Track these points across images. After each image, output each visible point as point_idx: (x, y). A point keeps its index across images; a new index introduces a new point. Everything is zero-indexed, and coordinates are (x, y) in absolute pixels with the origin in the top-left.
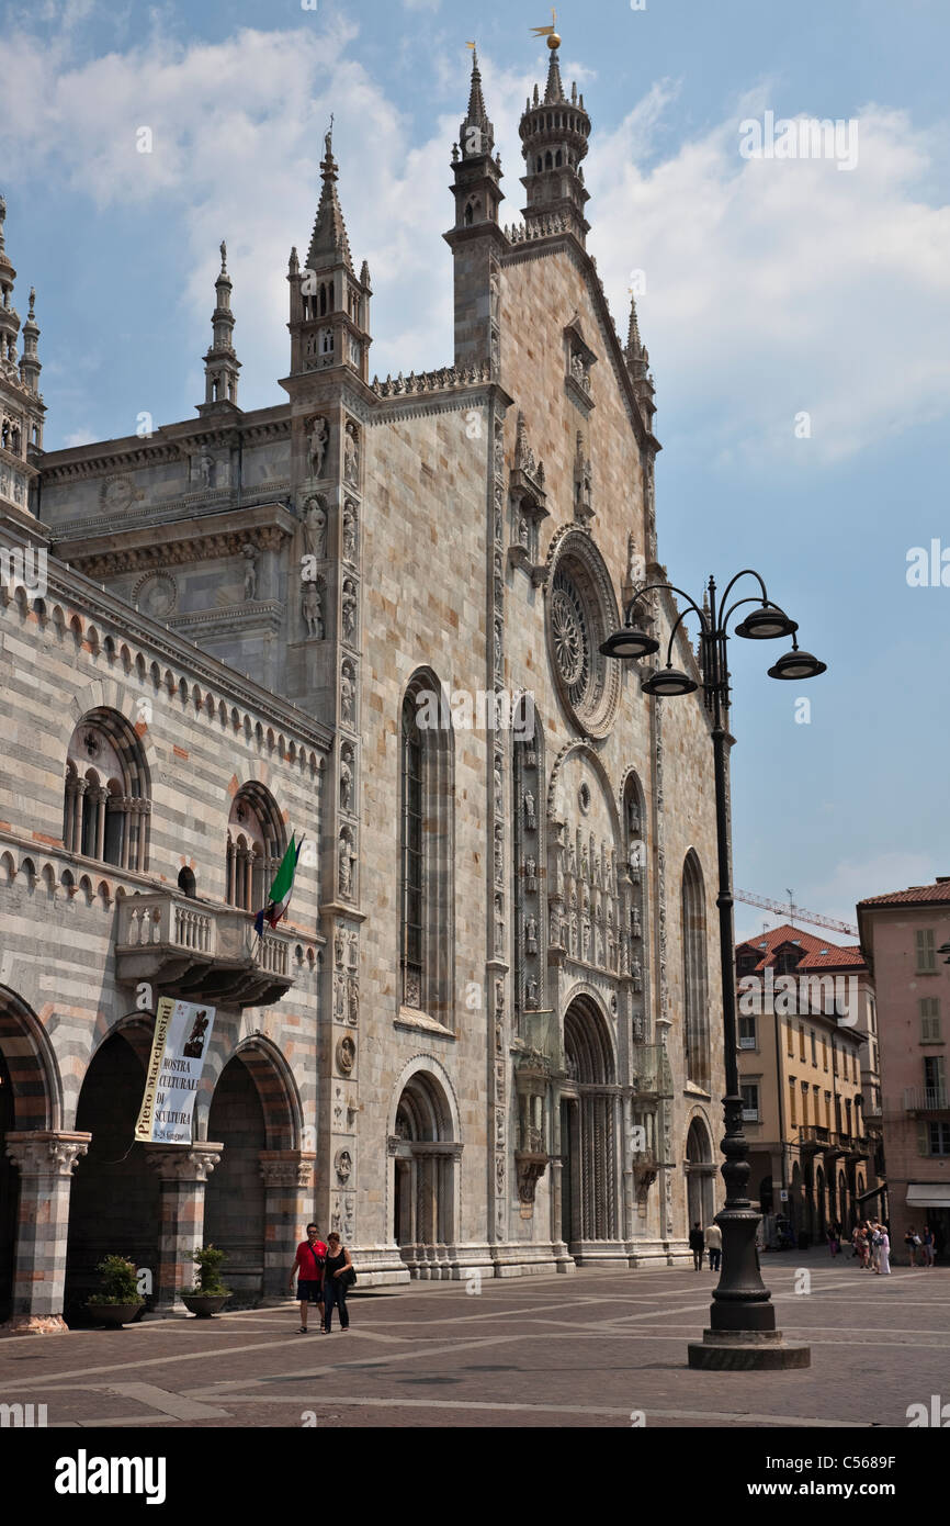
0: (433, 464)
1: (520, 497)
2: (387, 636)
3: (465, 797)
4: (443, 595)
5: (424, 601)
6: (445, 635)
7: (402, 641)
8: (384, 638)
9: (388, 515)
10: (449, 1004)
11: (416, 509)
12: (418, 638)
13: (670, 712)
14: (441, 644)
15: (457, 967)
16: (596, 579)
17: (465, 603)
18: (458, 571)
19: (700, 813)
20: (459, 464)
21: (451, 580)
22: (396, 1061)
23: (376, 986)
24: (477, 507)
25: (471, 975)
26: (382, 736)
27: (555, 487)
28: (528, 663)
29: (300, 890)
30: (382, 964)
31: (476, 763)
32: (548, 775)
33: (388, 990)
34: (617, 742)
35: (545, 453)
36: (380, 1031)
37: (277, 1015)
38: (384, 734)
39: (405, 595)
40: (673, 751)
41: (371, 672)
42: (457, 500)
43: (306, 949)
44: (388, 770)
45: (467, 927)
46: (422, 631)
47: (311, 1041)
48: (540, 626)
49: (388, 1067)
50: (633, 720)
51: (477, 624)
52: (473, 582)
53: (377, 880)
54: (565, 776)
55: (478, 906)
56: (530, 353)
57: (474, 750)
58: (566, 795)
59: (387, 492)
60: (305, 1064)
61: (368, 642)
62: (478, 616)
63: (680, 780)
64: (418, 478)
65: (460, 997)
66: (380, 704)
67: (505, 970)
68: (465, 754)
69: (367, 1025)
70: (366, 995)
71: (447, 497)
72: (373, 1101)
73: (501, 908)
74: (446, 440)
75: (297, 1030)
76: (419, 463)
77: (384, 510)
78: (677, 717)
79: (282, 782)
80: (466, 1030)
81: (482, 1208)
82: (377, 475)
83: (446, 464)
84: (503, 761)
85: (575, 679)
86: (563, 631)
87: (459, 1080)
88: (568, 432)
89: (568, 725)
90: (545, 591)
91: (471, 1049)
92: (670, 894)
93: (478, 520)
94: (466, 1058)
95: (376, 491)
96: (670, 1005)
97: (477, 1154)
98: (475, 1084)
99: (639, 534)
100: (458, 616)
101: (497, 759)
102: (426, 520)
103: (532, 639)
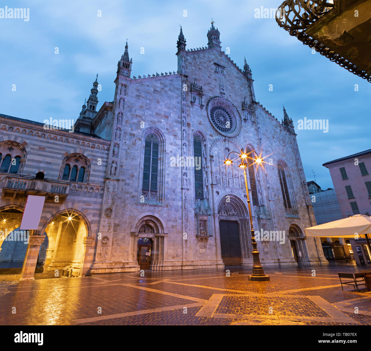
0: (159, 89)
2: (138, 122)
3: (171, 152)
4: (163, 113)
5: (154, 114)
6: (163, 120)
7: (144, 122)
8: (136, 122)
10: (163, 199)
11: (151, 98)
12: (151, 121)
14: (161, 122)
15: (166, 190)
17: (171, 114)
18: (169, 108)
19: (285, 151)
20: (169, 89)
21: (166, 110)
22: (135, 213)
23: (128, 196)
24: (176, 96)
25: (174, 192)
26: (134, 141)
27: (211, 90)
28: (200, 124)
29: (96, 175)
30: (131, 190)
31: (176, 145)
32: (209, 146)
33: (133, 196)
34: (242, 138)
35: (206, 85)
36: (129, 206)
37: (80, 204)
38: (135, 141)
39: (146, 114)
40: (268, 138)
41: (130, 129)
42: (168, 95)
43: (95, 188)
44: (136, 148)
45: (172, 180)
46: (153, 120)
47: (97, 209)
48: (205, 116)
49: (132, 215)
50: (249, 133)
51: (177, 117)
52: (175, 110)
53: (130, 171)
54: (218, 146)
55: (177, 176)
56: (200, 69)
57: (175, 142)
58: (219, 150)
59: (139, 95)
60: (93, 215)
61: (130, 123)
62: (177, 116)
63: (274, 144)
64: (152, 93)
65: (168, 197)
66: (134, 135)
67: (188, 190)
68: (171, 143)
69: (123, 205)
70: (122, 198)
71: (164, 95)
72: (124, 223)
73: (186, 176)
74: (164, 85)
75: (90, 207)
76: (152, 90)
77: (138, 99)
78: (270, 131)
79: (89, 153)
80: (171, 205)
81: (179, 250)
82: (135, 93)
83: (164, 89)
84: (187, 144)
85: (226, 127)
86: (221, 117)
87: (167, 217)
88: (216, 81)
89: (219, 135)
90: (206, 109)
91: (173, 209)
92: (272, 170)
93: (177, 98)
94: (171, 212)
95: (135, 96)
96: (275, 196)
97: (176, 236)
98: (176, 218)
99: (249, 97)
100: (168, 116)
101: (184, 143)
102: (155, 99)
103: (201, 119)
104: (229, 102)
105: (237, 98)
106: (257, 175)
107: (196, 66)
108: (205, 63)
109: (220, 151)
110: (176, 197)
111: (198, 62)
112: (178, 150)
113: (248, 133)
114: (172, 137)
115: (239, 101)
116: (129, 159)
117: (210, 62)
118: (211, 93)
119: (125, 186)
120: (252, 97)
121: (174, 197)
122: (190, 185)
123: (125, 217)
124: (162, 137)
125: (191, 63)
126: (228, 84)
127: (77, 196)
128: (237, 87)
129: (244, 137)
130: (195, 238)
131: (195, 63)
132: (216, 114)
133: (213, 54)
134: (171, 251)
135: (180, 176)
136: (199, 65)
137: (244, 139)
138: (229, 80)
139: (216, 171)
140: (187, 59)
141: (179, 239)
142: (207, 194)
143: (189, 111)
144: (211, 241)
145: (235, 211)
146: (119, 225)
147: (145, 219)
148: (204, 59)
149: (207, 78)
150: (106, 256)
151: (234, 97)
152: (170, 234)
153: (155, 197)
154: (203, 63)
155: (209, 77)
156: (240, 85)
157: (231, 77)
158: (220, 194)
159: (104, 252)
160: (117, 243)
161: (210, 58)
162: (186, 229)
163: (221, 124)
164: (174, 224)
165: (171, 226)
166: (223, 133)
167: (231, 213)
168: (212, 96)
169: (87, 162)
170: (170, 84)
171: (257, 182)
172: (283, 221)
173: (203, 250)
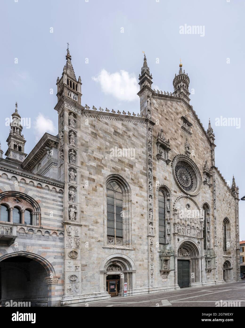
0: (120, 132)
1: (159, 145)
2: (97, 165)
3: (137, 202)
4: (127, 161)
5: (117, 160)
7: (105, 168)
9: (96, 139)
10: (131, 244)
11: (111, 140)
12: (113, 168)
14: (125, 171)
15: (132, 236)
16: (193, 167)
17: (136, 163)
20: (133, 134)
22: (104, 255)
23: (93, 240)
24: (142, 144)
25: (140, 238)
26: (95, 187)
27: (177, 147)
28: (165, 179)
29: (50, 219)
30: (96, 235)
31: (142, 196)
32: (173, 201)
33: (99, 241)
34: (200, 197)
35: (173, 140)
36: (96, 249)
37: (35, 247)
38: (96, 187)
39: (106, 158)
40: (220, 200)
41: (88, 172)
42: (132, 142)
43: (51, 232)
44: (98, 195)
45: (138, 228)
46: (116, 167)
47: (58, 252)
48: (170, 173)
49: (100, 256)
51: (142, 169)
52: (140, 160)
53: (93, 218)
54: (181, 202)
55: (143, 225)
56: (166, 119)
57: (141, 194)
58: (181, 205)
59: (95, 134)
60: (54, 258)
61: (87, 166)
62: (143, 167)
63: (223, 205)
64: (112, 134)
65: (135, 242)
66: (94, 180)
67: (154, 237)
68: (137, 194)
71: (127, 140)
72: (92, 264)
73: (152, 225)
74: (126, 128)
75: (48, 250)
76: (113, 130)
77: (94, 137)
78: (222, 195)
79: (36, 193)
80: (138, 248)
81: (145, 281)
82: (90, 129)
83: (127, 133)
84: (153, 196)
85: (188, 186)
86: (183, 177)
87: (135, 258)
88: (183, 138)
89: (182, 192)
90: (172, 166)
91: (140, 252)
92: (219, 224)
93: (143, 147)
94: (138, 254)
95: (90, 132)
96: (219, 243)
97: (143, 272)
98: (142, 258)
99: (209, 161)
100: (133, 166)
101: (150, 196)
102: (117, 143)
103: (167, 175)
104: (193, 163)
105: (200, 161)
106: (208, 228)
107: (163, 115)
108: (172, 114)
109: (182, 207)
110: (142, 243)
111: (165, 111)
112: (143, 201)
113: (206, 194)
114: (138, 188)
115: (201, 163)
116: (91, 205)
117: (177, 114)
118: (177, 150)
119: (88, 231)
120: (212, 162)
121: (140, 242)
122: (155, 233)
123: (92, 259)
124: (127, 187)
125: (157, 110)
126: (193, 144)
127: (28, 239)
128: (201, 149)
129: (203, 197)
130: (159, 272)
131: (161, 111)
132: (179, 173)
133: (181, 106)
134: (139, 282)
135: (146, 225)
136: (166, 114)
137: (202, 198)
138: (194, 141)
139: (178, 223)
140: (153, 102)
141: (146, 273)
142: (169, 241)
143: (155, 164)
144: (172, 273)
145: (188, 253)
146: (86, 265)
147: (112, 260)
148: (171, 109)
149: (174, 133)
150: (76, 290)
151: (198, 159)
152: (138, 270)
153: (122, 243)
154: (170, 114)
155: (175, 132)
156: (204, 148)
157: (196, 137)
158: (180, 241)
159: (74, 287)
160: (86, 280)
161: (178, 110)
162: (152, 266)
163: (183, 183)
164: (141, 263)
165: (138, 265)
166: (186, 191)
167: (185, 255)
168: (178, 153)
169: (34, 204)
170: (134, 128)
171: (207, 233)
172: (221, 259)
173: (166, 280)
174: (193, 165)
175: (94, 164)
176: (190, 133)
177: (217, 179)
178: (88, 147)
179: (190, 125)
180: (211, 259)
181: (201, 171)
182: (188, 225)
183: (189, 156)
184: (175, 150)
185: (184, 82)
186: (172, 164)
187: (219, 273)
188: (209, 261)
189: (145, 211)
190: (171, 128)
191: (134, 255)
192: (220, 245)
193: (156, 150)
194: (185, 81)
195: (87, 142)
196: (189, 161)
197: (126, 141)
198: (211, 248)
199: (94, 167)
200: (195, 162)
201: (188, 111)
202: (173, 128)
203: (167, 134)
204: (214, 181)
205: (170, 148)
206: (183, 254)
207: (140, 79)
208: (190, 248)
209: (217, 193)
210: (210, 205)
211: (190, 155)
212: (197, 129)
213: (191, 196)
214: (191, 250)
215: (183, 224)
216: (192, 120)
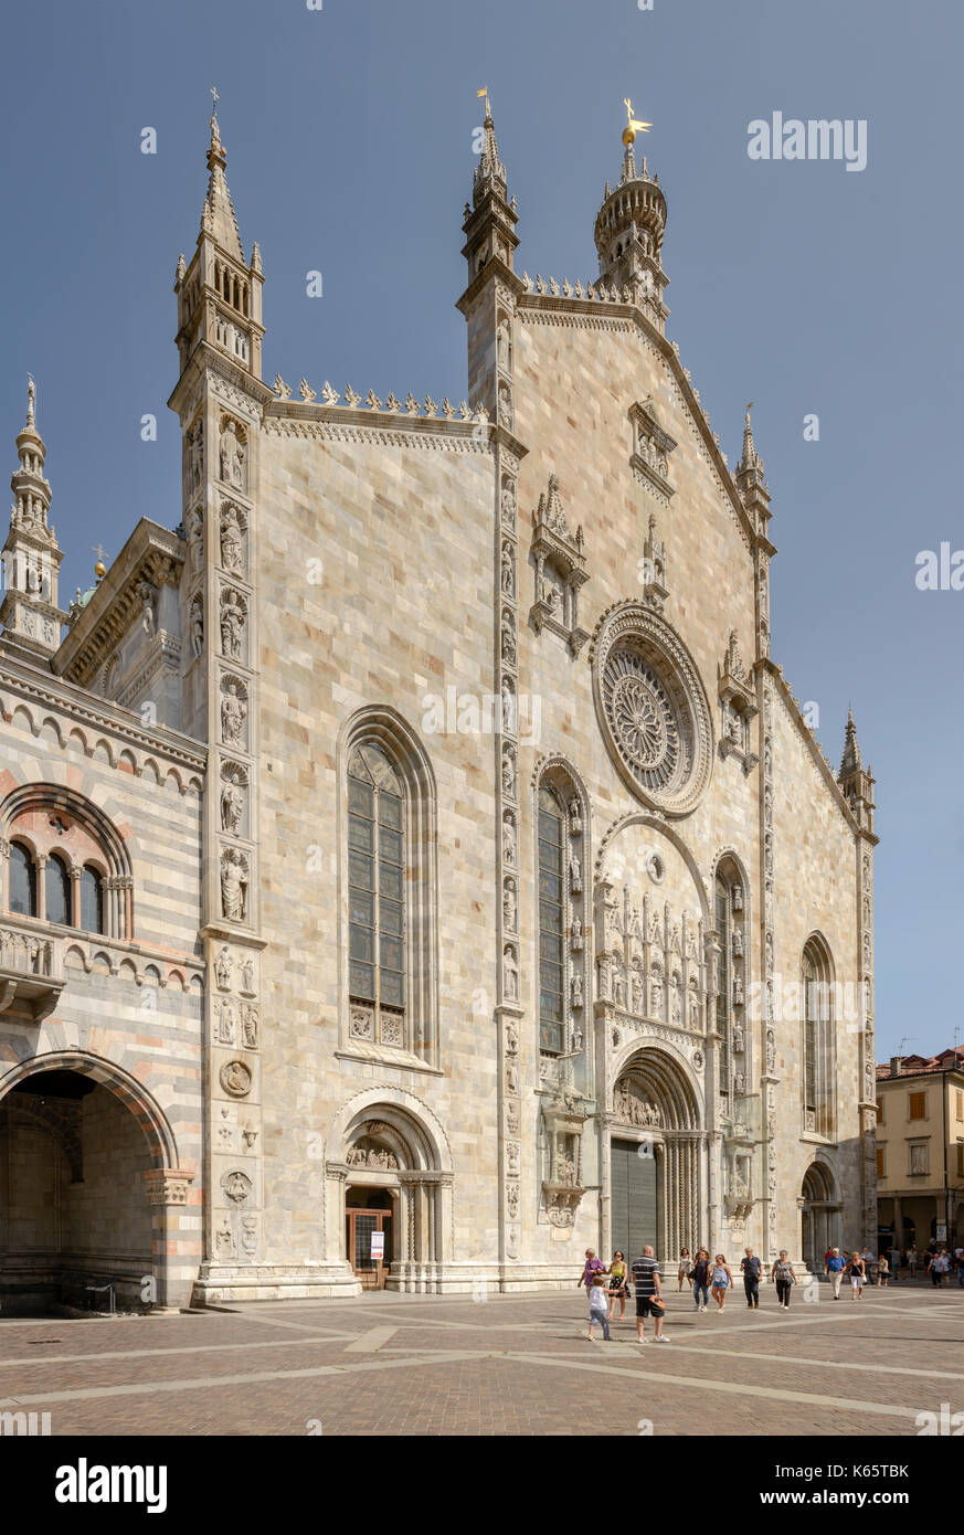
0: (397, 499)
1: (544, 556)
2: (315, 665)
3: (458, 844)
4: (420, 641)
5: (384, 637)
6: (420, 680)
7: (344, 677)
8: (311, 667)
9: (314, 537)
10: (433, 1042)
11: (366, 541)
12: (372, 675)
13: (789, 806)
14: (413, 688)
15: (441, 1007)
16: (677, 664)
17: (455, 652)
18: (444, 619)
19: (831, 901)
20: (443, 507)
21: (433, 626)
22: (337, 1090)
23: (303, 1017)
24: (476, 558)
26: (307, 768)
27: (612, 563)
28: (565, 729)
29: (159, 910)
30: (312, 996)
31: (476, 815)
32: (596, 840)
33: (323, 1022)
34: (707, 822)
35: (598, 527)
36: (310, 1060)
37: (115, 1033)
38: (312, 765)
39: (347, 628)
40: (790, 840)
41: (283, 698)
42: (441, 544)
43: (166, 969)
44: (319, 803)
45: (463, 972)
46: (380, 670)
47: (186, 1063)
49: (325, 1095)
50: (732, 805)
51: (477, 678)
52: (470, 634)
53: (301, 912)
54: (626, 845)
55: (481, 954)
56: (570, 421)
57: (472, 801)
58: (628, 862)
59: (310, 513)
60: (175, 1086)
61: (281, 667)
62: (478, 669)
63: (803, 869)
64: (368, 508)
65: (451, 1037)
66: (304, 735)
67: (520, 1015)
68: (457, 803)
69: (287, 1054)
70: (282, 1024)
71: (422, 538)
72: (299, 1127)
73: (514, 956)
74: (419, 477)
75: (157, 1051)
76: (370, 492)
77: (305, 532)
78: (799, 812)
79: (114, 793)
80: (461, 1067)
81: (488, 1231)
82: (292, 491)
83: (420, 503)
84: (518, 815)
85: (654, 764)
86: (636, 716)
87: (449, 1115)
88: (635, 514)
89: (630, 797)
90: (591, 661)
91: (469, 1087)
92: (785, 969)
93: (478, 571)
94: (460, 1095)
95: (290, 508)
96: (783, 1066)
97: (480, 1183)
98: (477, 1118)
99: (746, 633)
100: (442, 664)
101: (508, 813)
102: (385, 555)
103: (570, 706)
104: (676, 642)
105: (706, 631)
106: (735, 984)
107: (557, 401)
108: (593, 392)
109: (632, 871)
110: (477, 1041)
111: (567, 378)
112: (482, 838)
113: (729, 806)
114: (461, 774)
115: (711, 645)
116: (294, 850)
117: (615, 390)
118: (613, 580)
119: (286, 974)
120: (758, 639)
121: (470, 1038)
122: (527, 997)
123: (300, 1101)
124: (419, 767)
125: (535, 377)
126: (677, 546)
127: (93, 996)
128: (711, 572)
129: (716, 822)
130: (540, 1192)
131: (551, 383)
132: (619, 696)
134: (464, 1234)
135: (490, 954)
136: (568, 398)
137: (713, 830)
138: (684, 528)
139: (616, 953)
140: (519, 342)
141: (490, 1192)
142: (578, 1041)
143: (527, 652)
144: (588, 1204)
145: (653, 1108)
146: (279, 1132)
147: (369, 1117)
148: (590, 368)
149: (601, 491)
150: (248, 1243)
151: (697, 624)
152: (461, 1175)
153: (400, 1036)
154: (585, 393)
155: (607, 485)
156: (721, 564)
157: (691, 507)
158: (623, 1043)
159: (240, 1228)
160: (279, 1199)
161: (618, 370)
162: (513, 1161)
163: (636, 747)
164: (472, 1140)
165: (462, 1148)
166: (645, 790)
167: (642, 1116)
168: (616, 597)
169: (110, 841)
170: (447, 479)
171: (731, 1013)
172: (792, 1150)
173: (563, 1233)
174: (677, 655)
175: (303, 658)
176: (666, 491)
177: (778, 724)
178: (284, 578)
179: (665, 445)
180: (751, 1146)
181: (712, 688)
182: (655, 966)
183: (661, 609)
184: (603, 581)
185: (644, 225)
186: (592, 650)
187: (782, 1225)
188: (740, 1160)
189: (489, 886)
190: (590, 470)
191: (445, 1097)
192: (788, 1079)
193: (530, 585)
194: (645, 214)
195: (281, 555)
196: (659, 634)
197: (420, 545)
198: (748, 1092)
199: (305, 670)
200: (684, 639)
201: (659, 376)
202: (596, 466)
203: (572, 498)
204: (767, 740)
205: (586, 569)
206: (634, 1113)
207: (466, 228)
208: (660, 1085)
209: (778, 801)
210: (749, 864)
211: (665, 603)
212: (697, 464)
213: (670, 816)
214: (665, 1094)
215: (635, 959)
216: (673, 421)
